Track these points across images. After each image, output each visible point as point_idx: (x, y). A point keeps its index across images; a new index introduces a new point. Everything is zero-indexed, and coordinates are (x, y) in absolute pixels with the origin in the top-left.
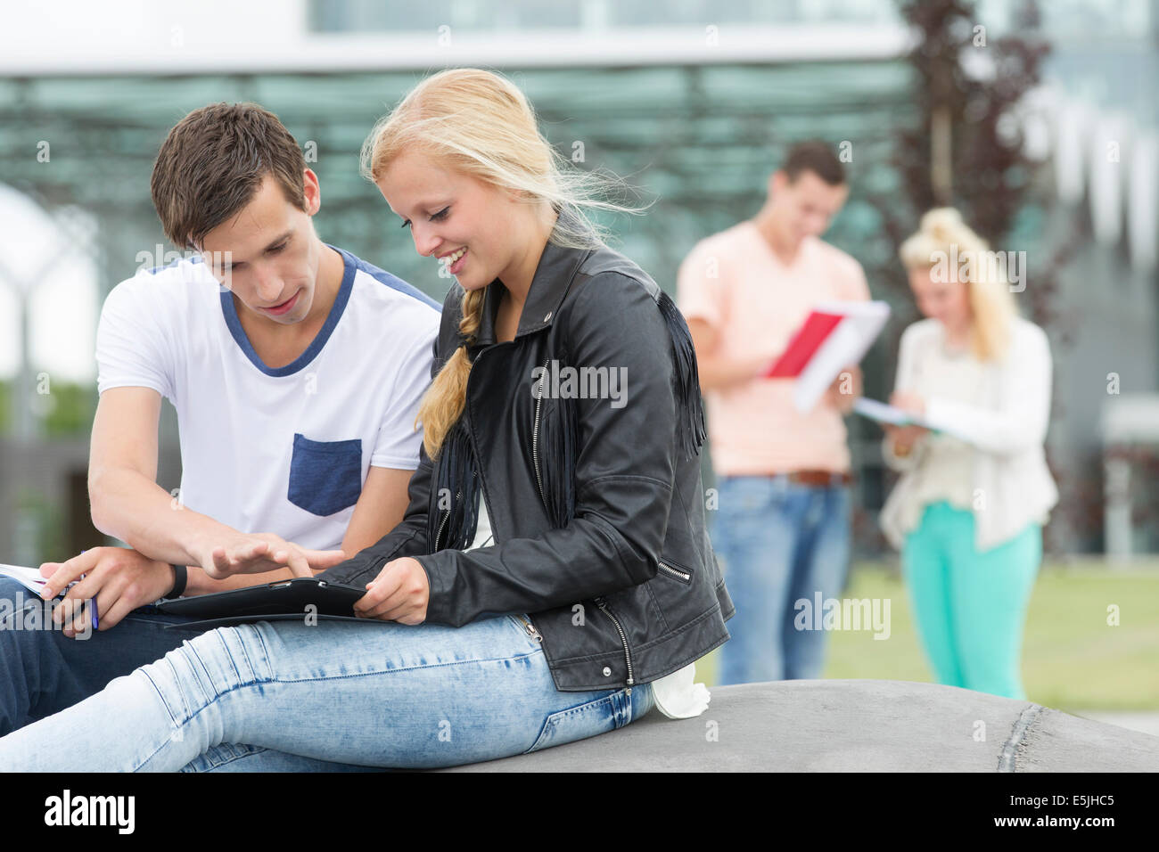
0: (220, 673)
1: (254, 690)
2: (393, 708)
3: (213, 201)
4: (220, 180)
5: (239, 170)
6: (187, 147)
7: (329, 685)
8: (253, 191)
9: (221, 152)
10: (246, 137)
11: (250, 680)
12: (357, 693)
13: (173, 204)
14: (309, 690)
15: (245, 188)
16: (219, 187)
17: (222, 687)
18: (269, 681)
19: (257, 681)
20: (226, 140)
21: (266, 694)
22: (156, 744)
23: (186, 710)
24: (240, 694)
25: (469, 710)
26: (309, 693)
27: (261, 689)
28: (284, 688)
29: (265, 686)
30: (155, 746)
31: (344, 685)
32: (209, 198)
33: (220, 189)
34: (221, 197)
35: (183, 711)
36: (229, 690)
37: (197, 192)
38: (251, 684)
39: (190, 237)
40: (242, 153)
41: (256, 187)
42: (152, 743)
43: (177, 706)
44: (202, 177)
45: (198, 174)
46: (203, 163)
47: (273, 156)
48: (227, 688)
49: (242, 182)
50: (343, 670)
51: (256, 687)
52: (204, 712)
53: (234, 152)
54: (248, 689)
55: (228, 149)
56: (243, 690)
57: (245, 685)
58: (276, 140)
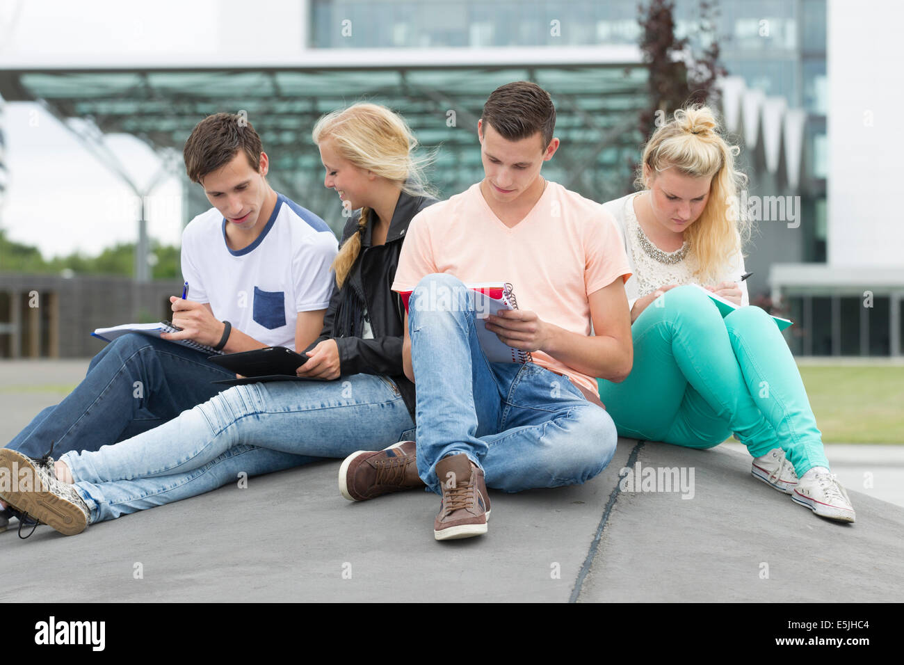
0: (237, 408)
2: (324, 427)
3: (211, 159)
4: (217, 148)
5: (226, 146)
6: (202, 132)
7: (292, 415)
8: (232, 157)
9: (219, 135)
10: (233, 130)
11: (252, 412)
12: (306, 419)
13: (192, 159)
15: (229, 154)
16: (215, 152)
17: (238, 415)
18: (261, 413)
19: (256, 413)
20: (222, 130)
21: (260, 419)
22: (205, 443)
23: (220, 427)
24: (247, 419)
25: (363, 429)
26: (282, 419)
27: (258, 417)
28: (269, 416)
29: (260, 415)
30: (205, 445)
31: (299, 415)
32: (209, 157)
33: (217, 153)
34: (215, 158)
35: (218, 427)
36: (242, 417)
37: (204, 154)
38: (252, 414)
39: (198, 175)
40: (230, 137)
41: (234, 155)
42: (203, 443)
43: (216, 424)
44: (208, 146)
45: (206, 144)
46: (209, 140)
47: (245, 142)
48: (240, 416)
49: (227, 151)
50: (299, 408)
51: (255, 416)
52: (229, 428)
53: (225, 136)
54: (251, 416)
55: (223, 135)
56: (249, 417)
57: (250, 415)
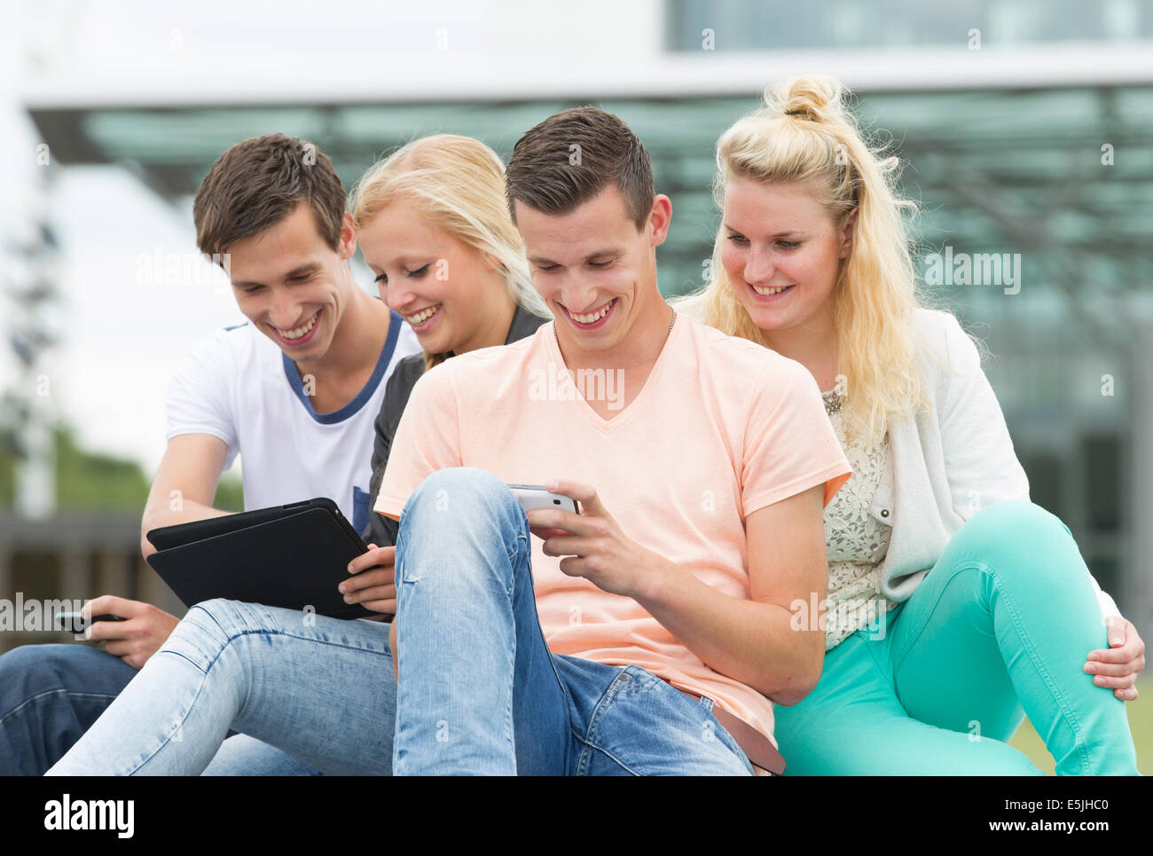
0: (228, 621)
1: (262, 638)
3: (244, 214)
4: (256, 195)
5: (276, 190)
6: (234, 162)
7: (331, 650)
8: (286, 213)
9: (263, 171)
10: (292, 163)
11: (258, 629)
13: (208, 214)
14: (312, 650)
15: (278, 208)
16: (254, 201)
17: (232, 632)
18: (275, 632)
19: (264, 631)
20: (271, 161)
21: (274, 644)
22: (193, 692)
23: (206, 657)
24: (250, 639)
26: (313, 653)
27: (269, 639)
28: (290, 642)
29: (273, 636)
30: (193, 694)
31: (345, 654)
32: (241, 211)
33: (255, 203)
34: (253, 211)
36: (239, 635)
37: (231, 203)
38: (259, 632)
39: (216, 245)
40: (284, 176)
41: (289, 210)
42: (188, 692)
44: (240, 190)
45: (237, 186)
46: (243, 178)
47: (314, 187)
48: (236, 633)
49: (277, 201)
50: (345, 641)
51: (264, 636)
52: (224, 656)
53: (276, 173)
54: (256, 635)
55: (271, 170)
56: (252, 636)
57: (253, 632)
58: (321, 174)
